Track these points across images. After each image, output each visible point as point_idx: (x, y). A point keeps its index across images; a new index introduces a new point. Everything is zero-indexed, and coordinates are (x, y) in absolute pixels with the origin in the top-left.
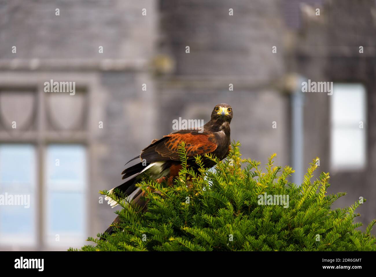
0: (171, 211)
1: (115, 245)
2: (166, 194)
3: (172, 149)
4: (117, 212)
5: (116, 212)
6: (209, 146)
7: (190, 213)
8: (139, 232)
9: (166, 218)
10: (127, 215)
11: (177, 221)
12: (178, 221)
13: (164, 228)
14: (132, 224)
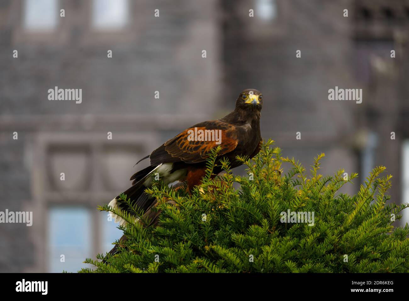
0: (188, 226)
1: (118, 269)
2: (182, 205)
3: (183, 147)
4: (121, 227)
5: (119, 227)
6: (226, 144)
7: (211, 228)
8: (148, 252)
9: (181, 234)
10: (134, 231)
11: (194, 239)
12: (196, 237)
13: (181, 248)
14: (139, 242)
